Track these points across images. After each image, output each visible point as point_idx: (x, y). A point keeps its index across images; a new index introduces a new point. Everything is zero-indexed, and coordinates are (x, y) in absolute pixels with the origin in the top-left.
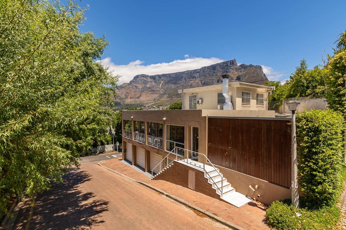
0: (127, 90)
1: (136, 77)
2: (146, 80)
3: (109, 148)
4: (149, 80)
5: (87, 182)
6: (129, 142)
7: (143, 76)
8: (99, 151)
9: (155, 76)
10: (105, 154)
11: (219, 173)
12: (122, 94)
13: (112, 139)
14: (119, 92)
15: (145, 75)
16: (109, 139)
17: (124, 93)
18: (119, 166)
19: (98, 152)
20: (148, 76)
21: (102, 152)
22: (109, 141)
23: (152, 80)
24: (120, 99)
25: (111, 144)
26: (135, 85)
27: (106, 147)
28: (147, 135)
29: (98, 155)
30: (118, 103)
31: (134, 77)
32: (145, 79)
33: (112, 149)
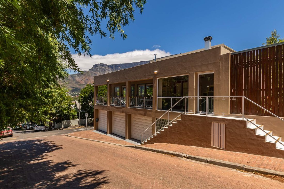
0: (87, 77)
1: (96, 66)
2: (104, 69)
3: (74, 122)
4: (107, 68)
5: (57, 150)
6: (103, 110)
7: (102, 65)
8: (64, 125)
9: (113, 65)
10: (70, 129)
11: (256, 125)
12: (82, 80)
13: (78, 113)
14: (79, 79)
15: (103, 64)
16: (75, 113)
17: (84, 79)
18: (93, 135)
19: (62, 127)
20: (106, 65)
21: (67, 126)
22: (74, 116)
23: (110, 69)
24: (80, 85)
25: (76, 119)
26: (94, 73)
27: (71, 122)
28: (129, 96)
29: (63, 129)
30: (78, 89)
31: (93, 66)
32: (103, 67)
33: (77, 124)
